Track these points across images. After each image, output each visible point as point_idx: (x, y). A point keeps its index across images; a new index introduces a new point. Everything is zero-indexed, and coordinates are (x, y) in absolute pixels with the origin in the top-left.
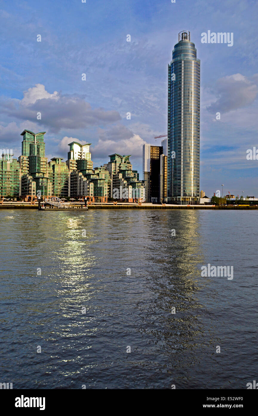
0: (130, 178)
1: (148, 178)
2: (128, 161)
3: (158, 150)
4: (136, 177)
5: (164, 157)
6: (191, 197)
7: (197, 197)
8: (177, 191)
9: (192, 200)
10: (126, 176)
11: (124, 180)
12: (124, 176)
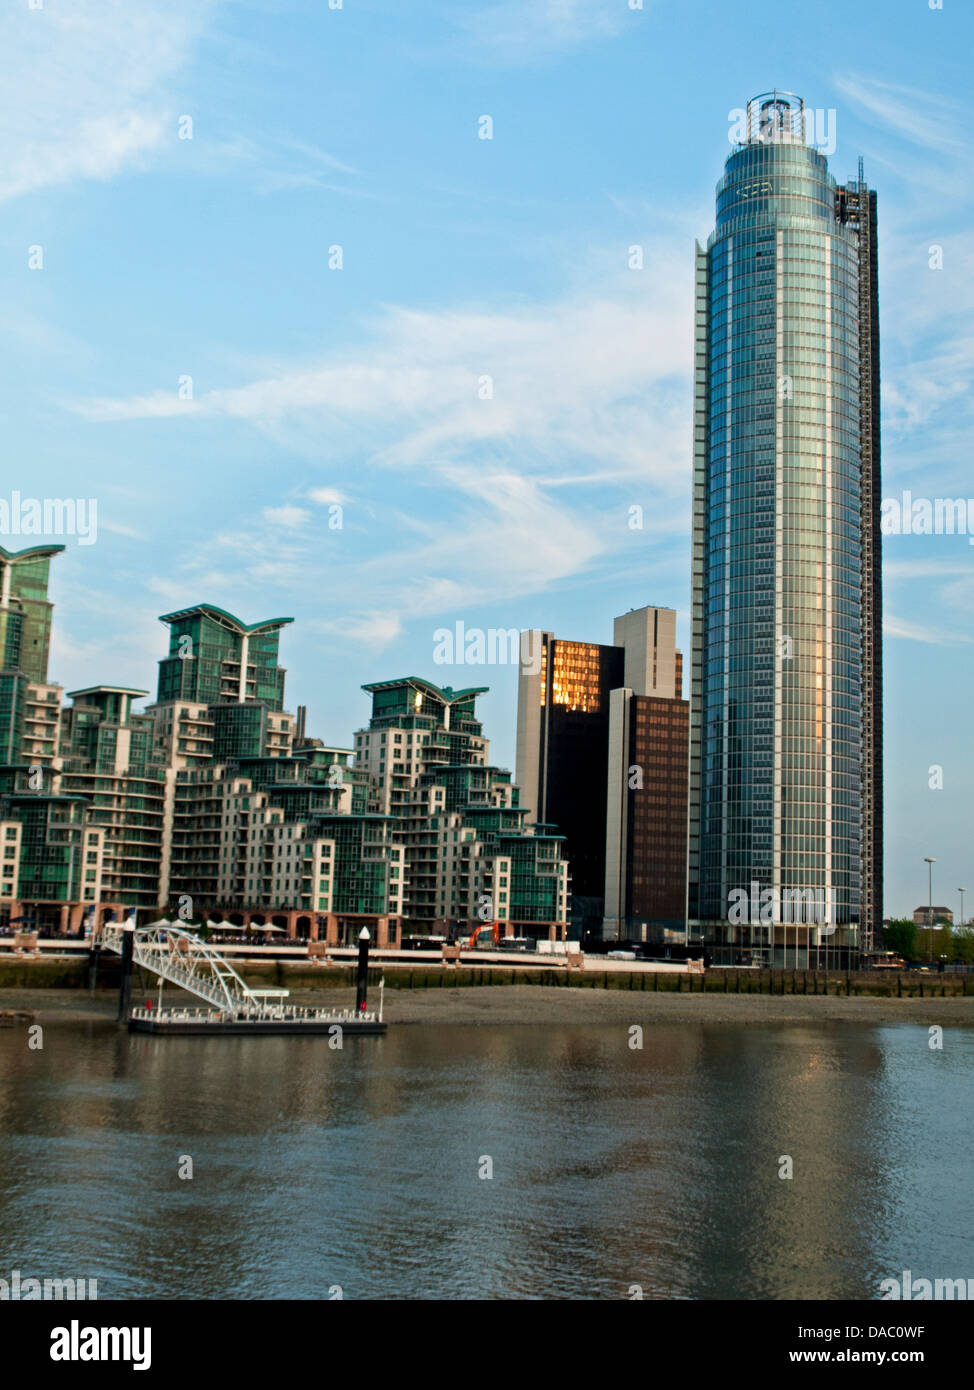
2: (469, 721)
3: (594, 665)
5: (635, 702)
10: (466, 800)
11: (460, 822)
12: (454, 800)
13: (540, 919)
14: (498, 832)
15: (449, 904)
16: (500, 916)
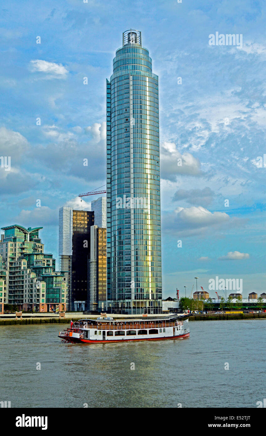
0: (42, 268)
1: (69, 267)
2: (36, 238)
3: (86, 218)
4: (51, 266)
5: (98, 230)
6: (148, 301)
7: (159, 300)
8: (124, 291)
9: (149, 305)
10: (33, 264)
11: (31, 272)
12: (30, 265)
13: (55, 302)
14: (42, 274)
15: (27, 298)
16: (42, 302)
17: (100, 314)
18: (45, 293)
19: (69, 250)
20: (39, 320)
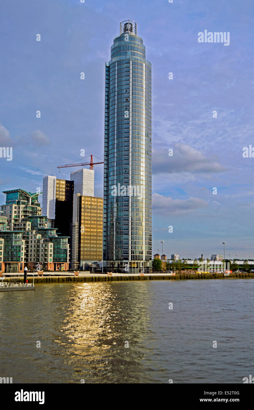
0: (48, 230)
2: (36, 202)
5: (81, 197)
6: (142, 261)
7: (150, 261)
8: (122, 252)
11: (36, 233)
12: (34, 226)
13: (61, 261)
14: (48, 236)
16: (50, 261)
17: (107, 273)
18: (52, 253)
19: (52, 214)
20: (57, 279)
